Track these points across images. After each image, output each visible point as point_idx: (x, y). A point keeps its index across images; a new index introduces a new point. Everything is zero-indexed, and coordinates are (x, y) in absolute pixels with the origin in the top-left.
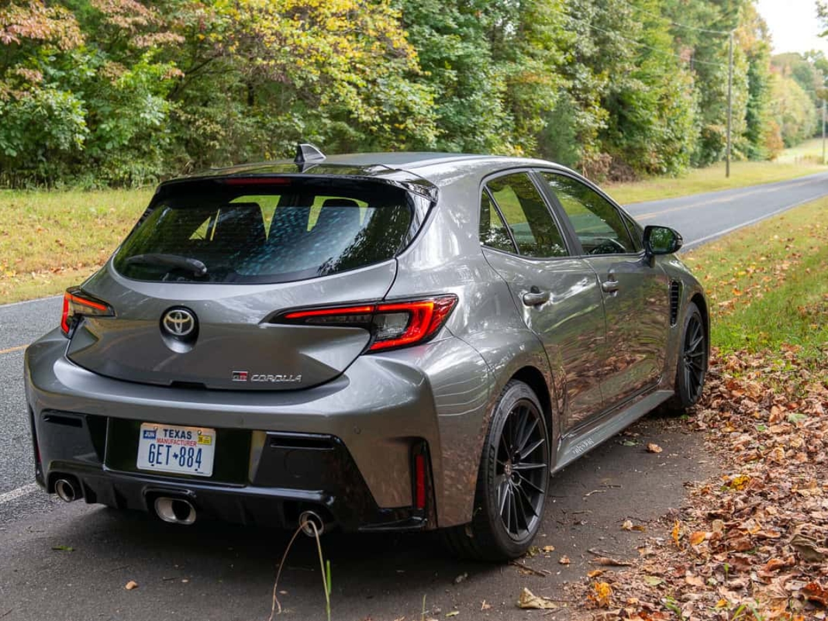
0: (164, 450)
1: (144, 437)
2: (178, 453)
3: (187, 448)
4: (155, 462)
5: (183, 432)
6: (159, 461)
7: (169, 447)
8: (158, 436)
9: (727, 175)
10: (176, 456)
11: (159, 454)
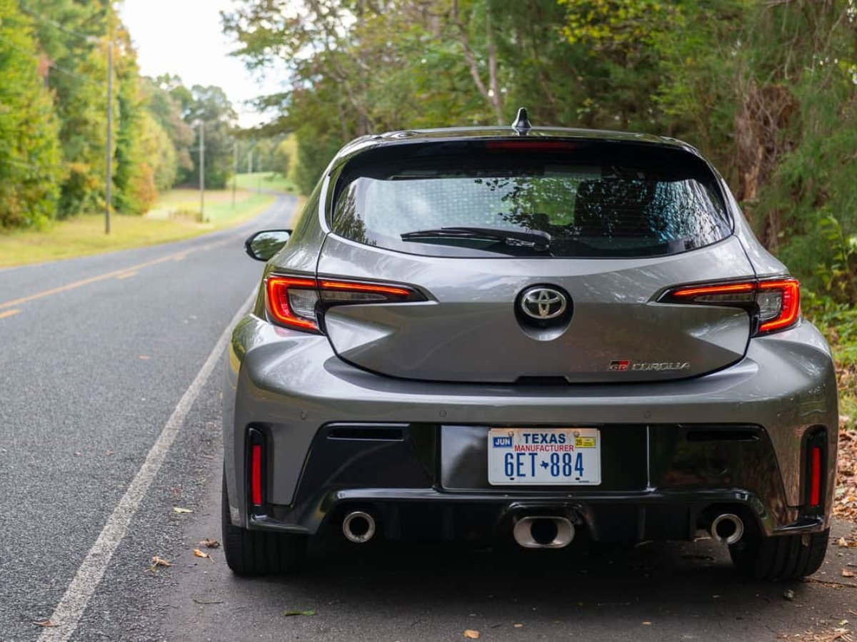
0: (526, 460)
1: (495, 445)
2: (548, 460)
3: (561, 454)
4: (515, 475)
5: (553, 436)
6: (521, 473)
7: (533, 455)
8: (515, 443)
9: (107, 231)
10: (545, 465)
11: (519, 464)
